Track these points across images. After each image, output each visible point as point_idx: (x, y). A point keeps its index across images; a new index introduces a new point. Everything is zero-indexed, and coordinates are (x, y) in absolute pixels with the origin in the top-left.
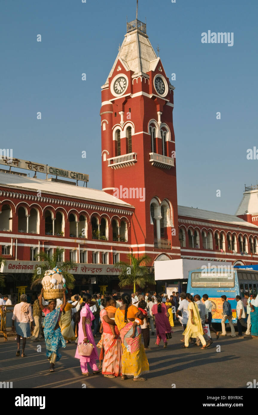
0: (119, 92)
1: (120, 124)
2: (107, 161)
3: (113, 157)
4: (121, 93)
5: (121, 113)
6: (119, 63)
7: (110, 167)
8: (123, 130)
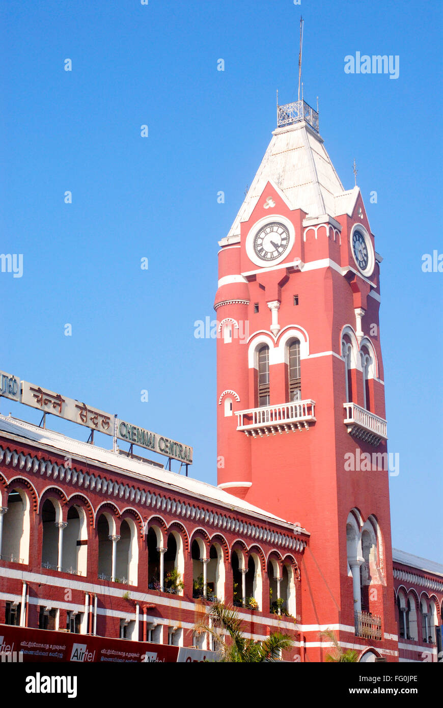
0: (269, 256)
1: (269, 329)
2: (234, 418)
3: (248, 408)
4: (273, 259)
5: (273, 305)
6: (269, 191)
7: (243, 431)
8: (276, 344)
